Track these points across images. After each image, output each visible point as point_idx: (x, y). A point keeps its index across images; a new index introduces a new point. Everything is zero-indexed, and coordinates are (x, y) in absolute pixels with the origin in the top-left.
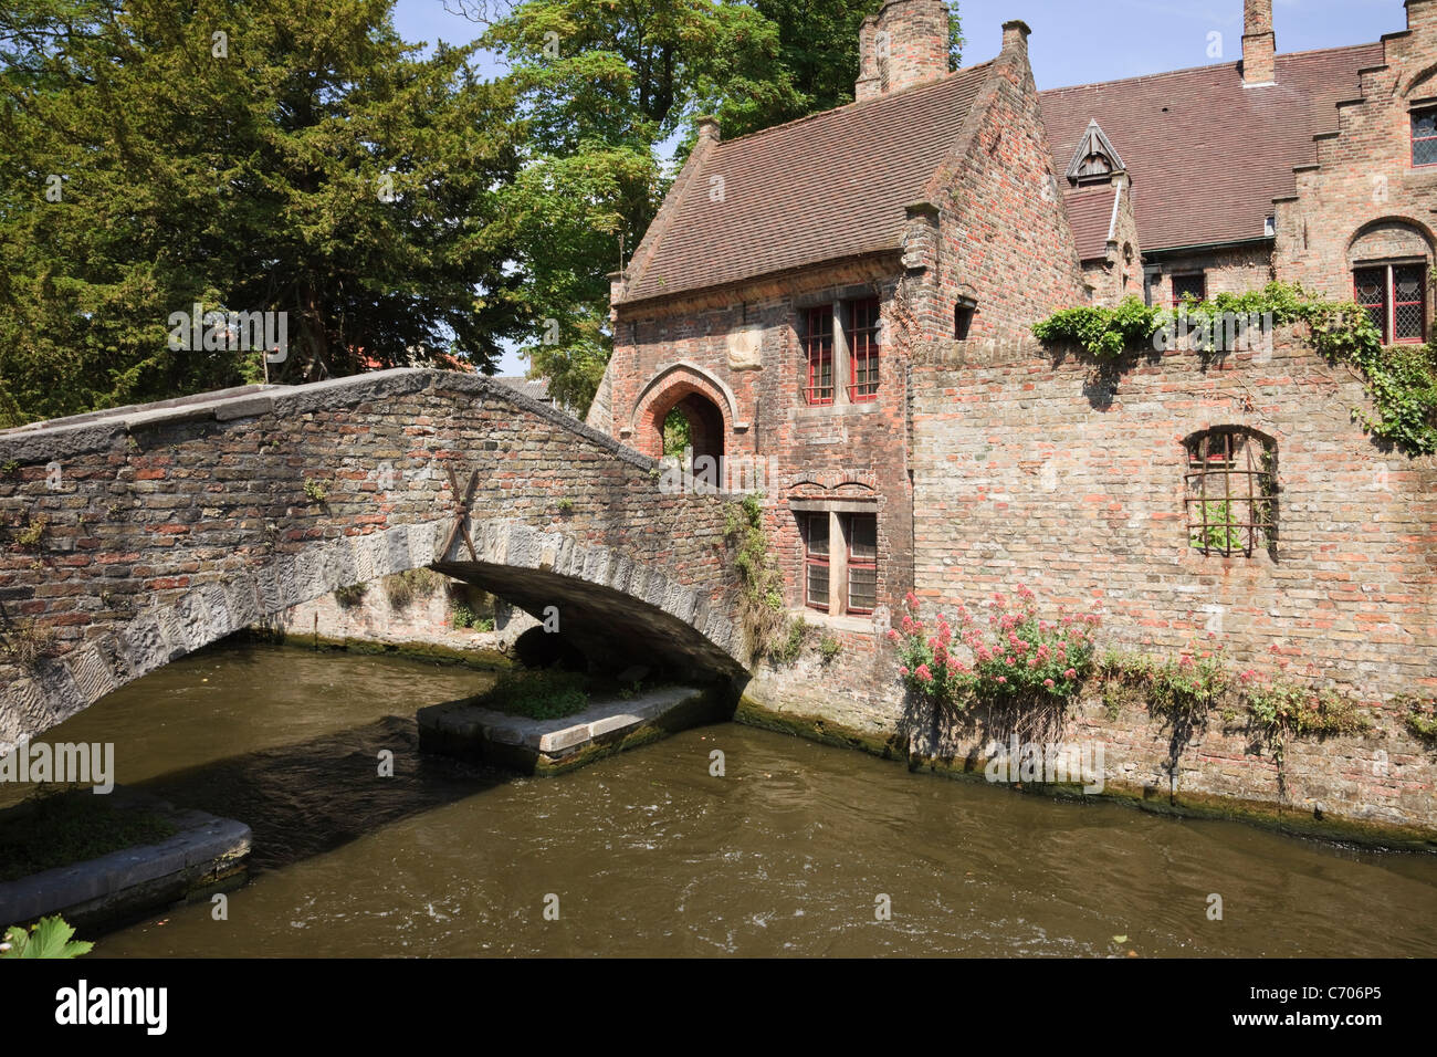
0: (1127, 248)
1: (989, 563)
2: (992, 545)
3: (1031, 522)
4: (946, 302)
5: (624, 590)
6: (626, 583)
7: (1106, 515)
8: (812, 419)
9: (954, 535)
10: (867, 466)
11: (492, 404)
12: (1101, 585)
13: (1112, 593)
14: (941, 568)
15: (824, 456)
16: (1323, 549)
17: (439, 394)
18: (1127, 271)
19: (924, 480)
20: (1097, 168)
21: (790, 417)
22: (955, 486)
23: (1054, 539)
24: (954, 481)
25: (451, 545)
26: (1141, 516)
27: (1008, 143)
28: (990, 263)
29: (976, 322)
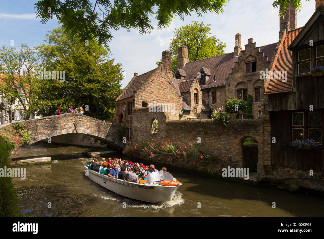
0: (196, 89)
1: (138, 134)
3: (141, 130)
4: (140, 103)
5: (101, 137)
7: (146, 129)
9: (135, 131)
10: (131, 123)
14: (134, 135)
15: (129, 122)
16: (160, 133)
19: (133, 125)
20: (203, 74)
21: (127, 117)
24: (135, 125)
25: (74, 131)
26: (148, 129)
27: (157, 80)
28: (151, 96)
29: (147, 105)
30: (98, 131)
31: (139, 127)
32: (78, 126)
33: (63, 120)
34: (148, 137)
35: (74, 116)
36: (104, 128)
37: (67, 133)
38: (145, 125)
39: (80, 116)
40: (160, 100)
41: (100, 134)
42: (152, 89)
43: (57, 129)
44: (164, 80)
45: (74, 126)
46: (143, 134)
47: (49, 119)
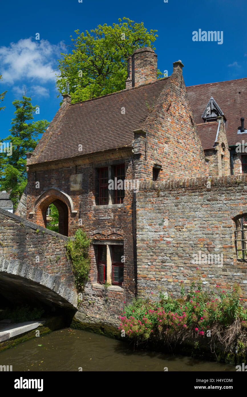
0: (223, 145)
1: (164, 264)
2: (165, 257)
3: (179, 249)
4: (149, 167)
5: (25, 276)
6: (26, 274)
7: (206, 246)
8: (100, 210)
9: (151, 254)
10: (120, 228)
12: (205, 272)
13: (210, 276)
14: (147, 266)
15: (105, 224)
18: (223, 153)
19: (140, 233)
20: (214, 115)
21: (93, 209)
22: (152, 235)
23: (188, 255)
26: (220, 246)
27: (174, 107)
29: (161, 174)
31: (168, 243)
36: (35, 246)
38: (200, 236)
40: (180, 163)
41: (24, 268)
42: (168, 130)
44: (183, 112)
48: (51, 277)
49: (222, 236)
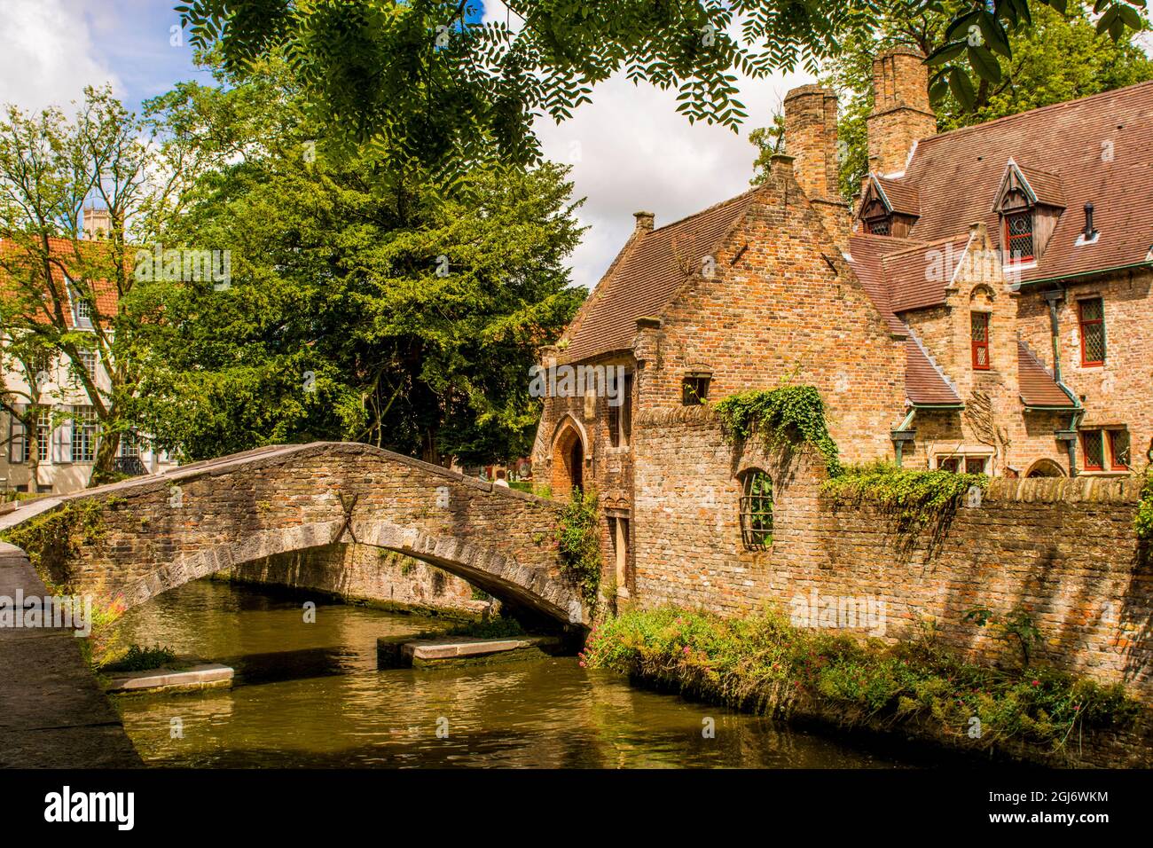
1: (664, 552)
2: (665, 541)
3: (680, 526)
4: (670, 379)
6: (471, 560)
7: (708, 522)
8: (611, 455)
10: (625, 488)
11: (369, 458)
12: (706, 567)
13: (711, 573)
14: (646, 555)
15: (614, 481)
16: (790, 546)
17: (333, 455)
18: (984, 308)
19: (639, 498)
20: (1019, 202)
21: (605, 454)
22: (651, 503)
23: (688, 537)
24: (650, 500)
25: (341, 534)
26: (721, 523)
27: (760, 251)
28: (729, 343)
29: (713, 388)
30: (456, 535)
31: (668, 516)
32: (360, 510)
33: (289, 480)
34: (723, 567)
35: (337, 459)
36: (489, 516)
37: (307, 546)
39: (368, 454)
40: (780, 358)
41: (466, 549)
42: (736, 301)
43: (260, 528)
44: (799, 253)
45: (339, 508)
46: (693, 548)
47: (223, 477)
48: (524, 568)
49: (725, 506)
